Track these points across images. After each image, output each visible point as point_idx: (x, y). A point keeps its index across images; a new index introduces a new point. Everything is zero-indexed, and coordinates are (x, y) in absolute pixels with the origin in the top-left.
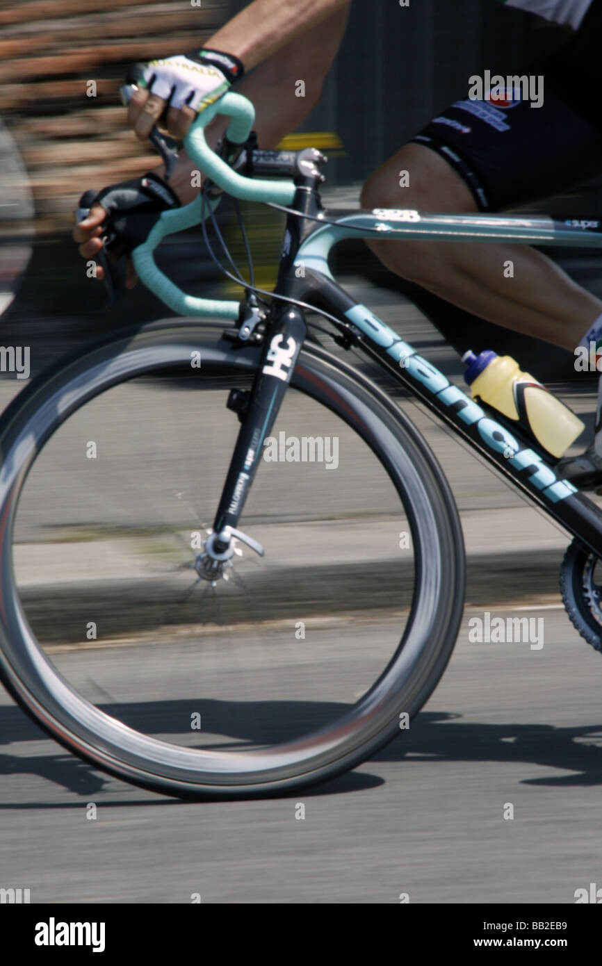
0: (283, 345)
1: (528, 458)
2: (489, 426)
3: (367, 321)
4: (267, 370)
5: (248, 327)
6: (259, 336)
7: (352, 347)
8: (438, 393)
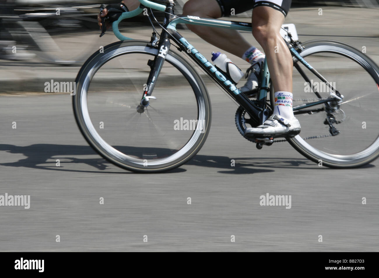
0: (164, 48)
1: (228, 83)
2: (218, 73)
3: (185, 42)
4: (159, 55)
5: (154, 43)
6: (157, 46)
7: (182, 51)
8: (205, 63)
